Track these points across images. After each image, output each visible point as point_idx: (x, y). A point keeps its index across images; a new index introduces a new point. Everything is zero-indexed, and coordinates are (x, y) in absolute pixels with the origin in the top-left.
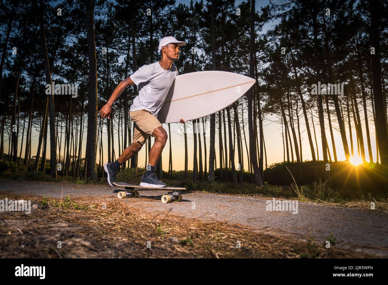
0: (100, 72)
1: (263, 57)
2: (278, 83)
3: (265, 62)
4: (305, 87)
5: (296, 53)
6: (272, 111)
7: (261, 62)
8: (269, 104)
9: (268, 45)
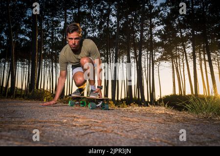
0: (49, 33)
1: (158, 22)
2: (169, 41)
3: (159, 25)
4: (189, 43)
5: (182, 19)
6: (166, 59)
7: (156, 25)
8: (164, 55)
9: (162, 14)
